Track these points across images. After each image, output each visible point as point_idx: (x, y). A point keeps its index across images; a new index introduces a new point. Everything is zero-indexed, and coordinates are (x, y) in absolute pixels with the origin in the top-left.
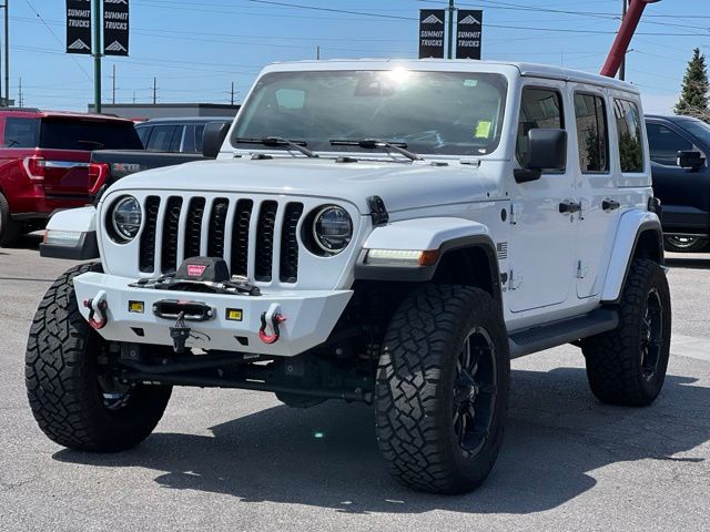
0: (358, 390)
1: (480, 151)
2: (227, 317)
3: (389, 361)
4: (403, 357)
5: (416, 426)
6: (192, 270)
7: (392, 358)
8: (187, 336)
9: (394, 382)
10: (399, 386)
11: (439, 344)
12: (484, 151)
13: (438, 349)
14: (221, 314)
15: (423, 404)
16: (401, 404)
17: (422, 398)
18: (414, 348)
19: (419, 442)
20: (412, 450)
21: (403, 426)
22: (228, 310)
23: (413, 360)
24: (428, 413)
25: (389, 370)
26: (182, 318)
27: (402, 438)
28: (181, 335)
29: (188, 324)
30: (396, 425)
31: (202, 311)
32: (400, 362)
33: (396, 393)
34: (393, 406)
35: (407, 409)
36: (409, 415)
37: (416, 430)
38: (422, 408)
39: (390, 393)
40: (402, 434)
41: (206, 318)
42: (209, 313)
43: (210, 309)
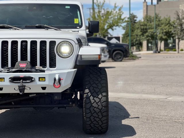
1: (77, 27)
2: (39, 81)
3: (89, 91)
4: (93, 89)
5: (100, 111)
6: (21, 65)
7: (89, 90)
8: (24, 89)
9: (91, 98)
10: (93, 99)
11: (104, 84)
12: (79, 27)
13: (104, 86)
14: (37, 79)
15: (102, 104)
16: (95, 105)
17: (102, 102)
18: (96, 86)
19: (100, 117)
20: (97, 119)
21: (95, 112)
22: (39, 78)
23: (97, 90)
24: (104, 107)
25: (89, 94)
26: (22, 82)
27: (95, 116)
29: (24, 84)
30: (93, 112)
31: (31, 79)
32: (93, 91)
33: (92, 101)
34: (92, 106)
35: (97, 106)
36: (98, 108)
37: (100, 113)
38: (102, 105)
39: (90, 102)
40: (95, 115)
41: (32, 81)
42: (33, 79)
43: (33, 78)
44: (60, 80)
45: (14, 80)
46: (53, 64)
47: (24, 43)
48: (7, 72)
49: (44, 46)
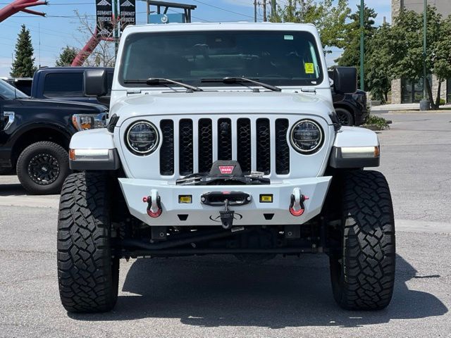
0: (314, 246)
1: (313, 82)
2: (261, 201)
3: (355, 223)
4: (364, 218)
5: (379, 264)
6: (223, 170)
7: (356, 219)
8: (232, 218)
9: (361, 236)
10: (365, 239)
11: (385, 208)
12: (315, 83)
13: (387, 211)
14: (256, 199)
15: (384, 249)
16: (368, 250)
17: (383, 245)
18: (371, 213)
19: (379, 275)
20: (372, 281)
21: (369, 265)
22: (261, 196)
23: (372, 220)
24: (386, 255)
25: (356, 229)
26: (228, 205)
27: (367, 273)
28: (227, 217)
29: (232, 208)
30: (363, 265)
31: (244, 198)
32: (362, 223)
33: (363, 243)
34: (361, 253)
35: (372, 253)
36: (374, 257)
37: (378, 267)
38: (383, 252)
39: (358, 244)
40: (368, 271)
41: (247, 202)
42: (249, 199)
43: (248, 196)
44: (303, 199)
45: (210, 199)
46: (283, 167)
47: (224, 124)
48: (196, 184)
49: (264, 129)
